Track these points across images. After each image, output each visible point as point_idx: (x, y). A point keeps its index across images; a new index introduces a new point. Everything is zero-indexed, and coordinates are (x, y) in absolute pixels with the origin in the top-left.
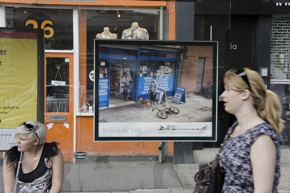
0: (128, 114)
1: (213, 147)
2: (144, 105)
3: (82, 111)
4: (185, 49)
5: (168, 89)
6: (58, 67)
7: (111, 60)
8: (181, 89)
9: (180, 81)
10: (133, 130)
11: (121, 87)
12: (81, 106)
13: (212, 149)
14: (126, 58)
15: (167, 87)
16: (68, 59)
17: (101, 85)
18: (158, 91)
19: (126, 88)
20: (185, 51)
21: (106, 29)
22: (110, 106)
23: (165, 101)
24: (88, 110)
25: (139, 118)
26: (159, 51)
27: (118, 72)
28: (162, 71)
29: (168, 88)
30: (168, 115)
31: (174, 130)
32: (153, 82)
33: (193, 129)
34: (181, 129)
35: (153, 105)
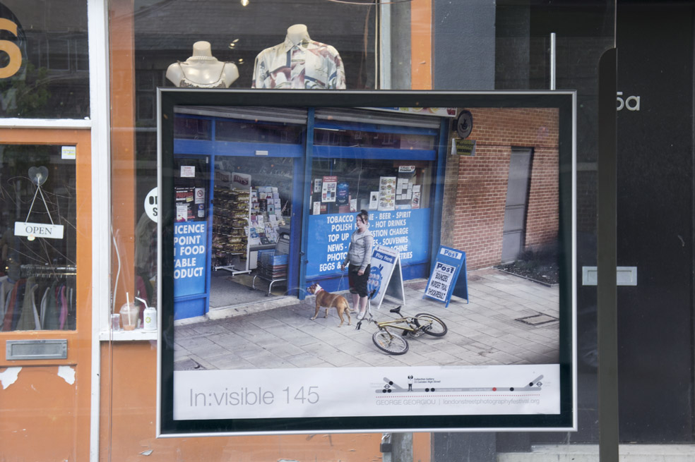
0: (275, 341)
1: (566, 443)
2: (330, 310)
3: (118, 324)
4: (465, 121)
5: (409, 256)
6: (39, 178)
7: (216, 160)
8: (453, 252)
9: (450, 226)
10: (292, 395)
11: (252, 250)
12: (116, 306)
13: (561, 447)
14: (265, 153)
15: (405, 248)
16: (73, 149)
17: (181, 244)
18: (375, 263)
19: (266, 252)
20: (464, 126)
21: (202, 46)
22: (214, 314)
23: (398, 296)
24: (139, 321)
25: (312, 352)
26: (377, 126)
27: (240, 199)
28: (389, 193)
29: (409, 251)
30: (409, 342)
31: (430, 393)
32: (359, 231)
33: (494, 389)
34: (454, 390)
35: (357, 310)
